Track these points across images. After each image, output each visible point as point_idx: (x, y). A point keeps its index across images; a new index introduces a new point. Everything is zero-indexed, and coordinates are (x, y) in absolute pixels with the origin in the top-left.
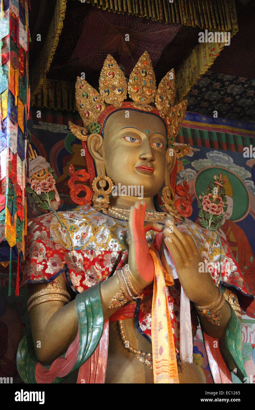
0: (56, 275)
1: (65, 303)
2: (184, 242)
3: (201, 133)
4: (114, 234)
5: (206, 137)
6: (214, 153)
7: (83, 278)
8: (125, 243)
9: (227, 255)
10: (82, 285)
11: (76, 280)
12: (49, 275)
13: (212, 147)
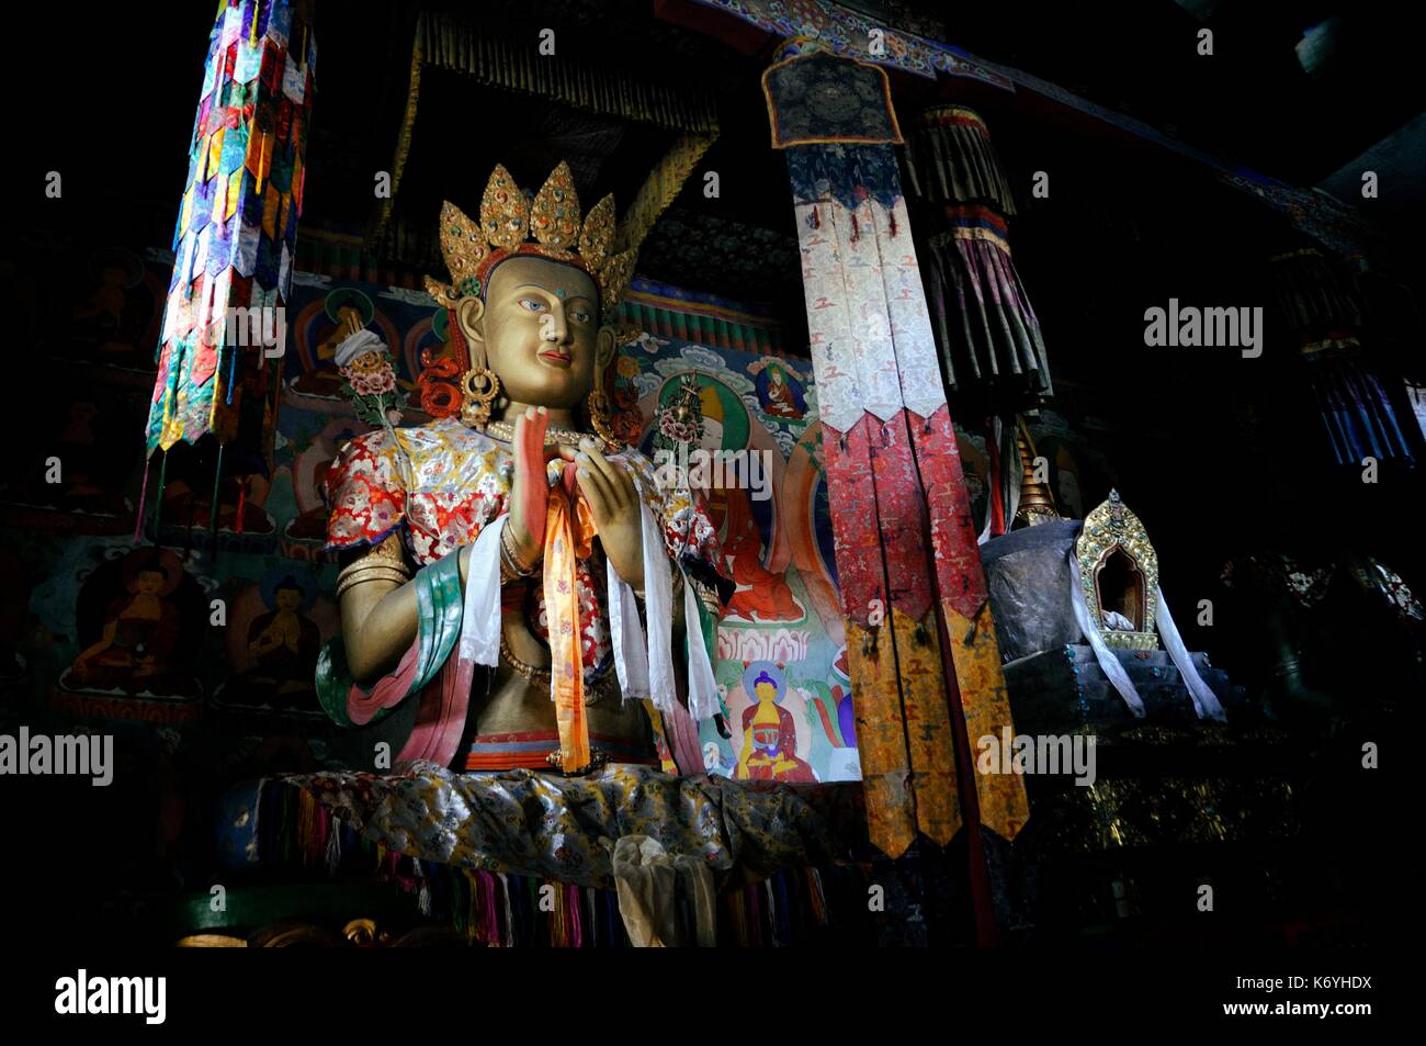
0: (387, 534)
1: (400, 584)
2: (613, 479)
3: (673, 317)
4: (491, 465)
5: (681, 323)
6: (695, 350)
7: (436, 543)
8: (510, 481)
9: (698, 509)
10: (432, 554)
11: (421, 545)
12: (373, 533)
13: (691, 339)
